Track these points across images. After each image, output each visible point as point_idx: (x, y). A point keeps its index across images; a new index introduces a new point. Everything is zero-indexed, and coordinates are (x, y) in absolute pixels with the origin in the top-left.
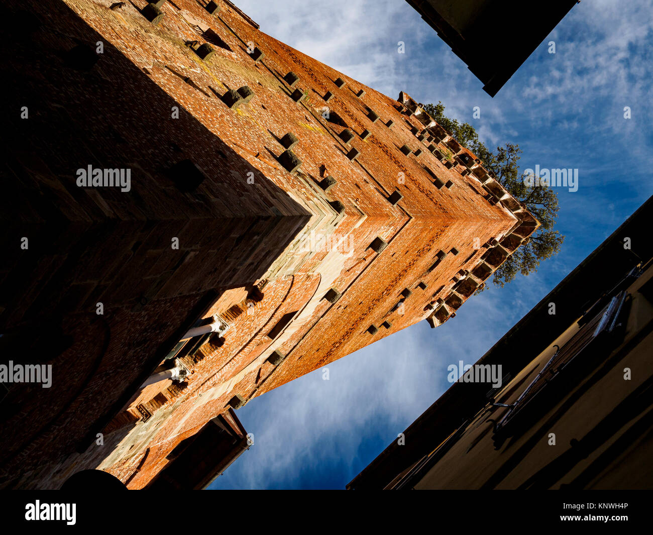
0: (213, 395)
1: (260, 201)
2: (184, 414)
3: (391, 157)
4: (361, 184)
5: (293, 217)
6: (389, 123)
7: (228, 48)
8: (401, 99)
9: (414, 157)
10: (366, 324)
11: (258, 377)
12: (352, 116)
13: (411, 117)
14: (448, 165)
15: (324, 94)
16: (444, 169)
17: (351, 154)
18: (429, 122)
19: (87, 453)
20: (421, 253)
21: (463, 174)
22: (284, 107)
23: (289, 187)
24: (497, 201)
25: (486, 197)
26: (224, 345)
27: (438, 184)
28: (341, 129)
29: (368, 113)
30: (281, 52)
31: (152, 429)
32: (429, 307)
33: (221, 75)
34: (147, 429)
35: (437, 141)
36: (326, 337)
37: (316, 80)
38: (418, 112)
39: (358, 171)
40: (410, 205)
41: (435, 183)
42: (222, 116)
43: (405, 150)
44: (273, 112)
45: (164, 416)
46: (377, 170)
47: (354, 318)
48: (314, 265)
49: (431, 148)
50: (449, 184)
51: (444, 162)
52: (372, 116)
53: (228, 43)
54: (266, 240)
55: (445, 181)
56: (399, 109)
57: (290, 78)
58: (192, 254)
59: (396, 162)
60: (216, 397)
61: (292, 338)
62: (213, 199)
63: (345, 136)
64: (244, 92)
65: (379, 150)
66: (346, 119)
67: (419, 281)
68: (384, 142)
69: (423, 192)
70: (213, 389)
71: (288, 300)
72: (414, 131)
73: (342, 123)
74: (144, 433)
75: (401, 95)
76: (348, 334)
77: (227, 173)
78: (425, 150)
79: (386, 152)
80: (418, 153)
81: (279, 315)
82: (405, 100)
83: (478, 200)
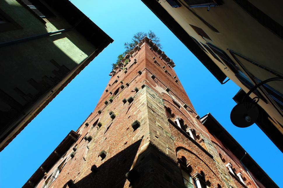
0: (196, 123)
1: (142, 106)
2: (202, 131)
3: (128, 75)
4: (136, 82)
5: (147, 97)
6: (118, 77)
7: (98, 120)
8: (111, 75)
9: (128, 70)
10: (175, 83)
11: (191, 111)
12: (116, 87)
13: (116, 72)
14: (130, 61)
15: (110, 94)
16: (131, 62)
17: (128, 85)
18: (117, 67)
19: (213, 156)
20: (155, 67)
21: (132, 57)
22: (114, 104)
23: (138, 99)
24: (139, 48)
25: (139, 51)
26: (183, 119)
27: (135, 63)
28: (120, 88)
29: (115, 83)
30: (98, 106)
31: (206, 139)
32: (170, 67)
33: (106, 120)
34: (206, 141)
35: (123, 65)
36: (179, 93)
37: (106, 97)
38: (115, 71)
39: (132, 83)
40: (142, 69)
41: (135, 64)
42: (118, 119)
43: (126, 72)
44: (116, 106)
45: (202, 136)
46: (132, 78)
47: (173, 85)
48: (159, 94)
49: (125, 66)
50: (135, 60)
51: (129, 62)
52: (116, 81)
53: (97, 120)
54: (153, 105)
55: (134, 61)
56: (114, 75)
57: (106, 103)
58: (158, 124)
59: (129, 74)
60: (197, 122)
61: (180, 102)
62: (143, 118)
63: (122, 87)
64: (111, 113)
65: (126, 79)
66: (117, 88)
67: (162, 68)
68: (123, 78)
69: (137, 67)
70: (194, 123)
71: (169, 101)
72: (120, 71)
73: (119, 89)
74: (207, 141)
75: (110, 75)
76: (178, 88)
77: (134, 115)
78: (125, 67)
79: (126, 77)
80: (126, 69)
81: (173, 104)
82: (111, 74)
83: (139, 53)
